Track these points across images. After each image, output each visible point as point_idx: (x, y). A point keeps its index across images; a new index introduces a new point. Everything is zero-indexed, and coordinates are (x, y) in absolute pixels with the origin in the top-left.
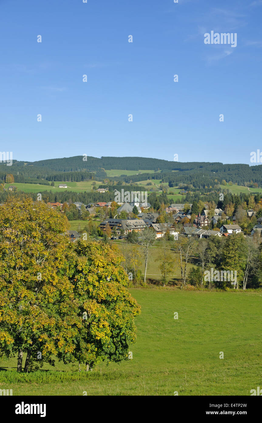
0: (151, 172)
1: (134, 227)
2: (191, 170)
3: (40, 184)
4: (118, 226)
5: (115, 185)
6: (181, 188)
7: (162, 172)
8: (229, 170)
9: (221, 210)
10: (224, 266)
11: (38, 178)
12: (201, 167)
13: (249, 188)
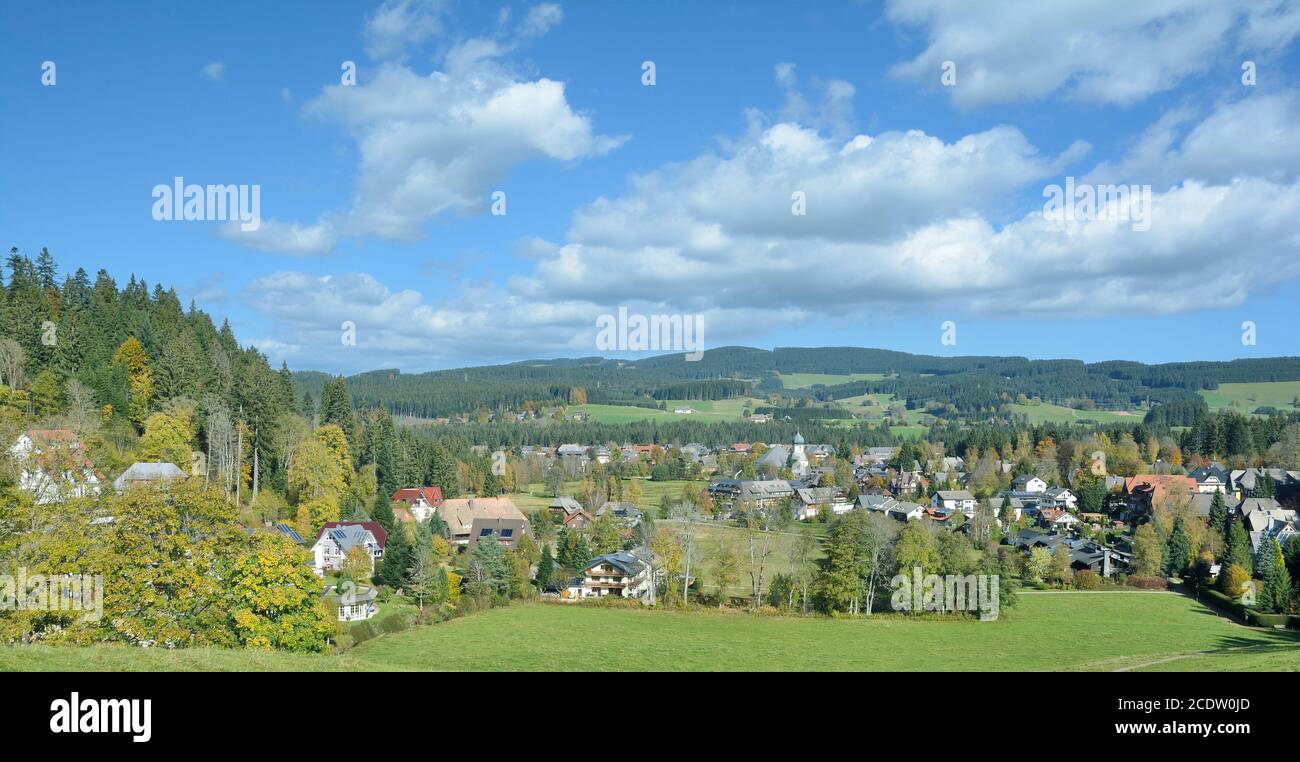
0: (875, 378)
1: (768, 495)
2: (958, 372)
3: (638, 406)
4: (734, 493)
5: (792, 406)
6: (930, 412)
7: (898, 377)
9: (960, 460)
11: (637, 394)
12: (981, 367)
13: (1074, 411)
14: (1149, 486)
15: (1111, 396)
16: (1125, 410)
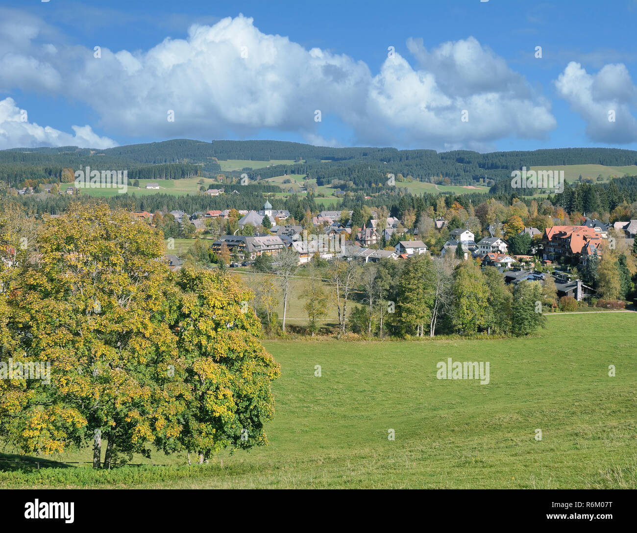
0: (290, 163)
1: (266, 248)
2: (350, 159)
4: (241, 247)
5: (234, 183)
6: (335, 187)
7: (306, 162)
8: (407, 159)
9: (396, 219)
10: (403, 303)
12: (365, 154)
13: (436, 186)
14: (565, 234)
15: (459, 175)
16: (470, 185)
